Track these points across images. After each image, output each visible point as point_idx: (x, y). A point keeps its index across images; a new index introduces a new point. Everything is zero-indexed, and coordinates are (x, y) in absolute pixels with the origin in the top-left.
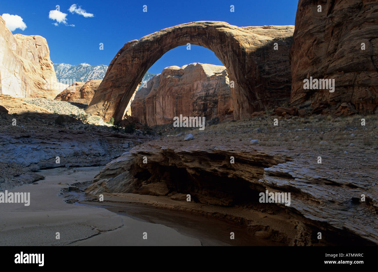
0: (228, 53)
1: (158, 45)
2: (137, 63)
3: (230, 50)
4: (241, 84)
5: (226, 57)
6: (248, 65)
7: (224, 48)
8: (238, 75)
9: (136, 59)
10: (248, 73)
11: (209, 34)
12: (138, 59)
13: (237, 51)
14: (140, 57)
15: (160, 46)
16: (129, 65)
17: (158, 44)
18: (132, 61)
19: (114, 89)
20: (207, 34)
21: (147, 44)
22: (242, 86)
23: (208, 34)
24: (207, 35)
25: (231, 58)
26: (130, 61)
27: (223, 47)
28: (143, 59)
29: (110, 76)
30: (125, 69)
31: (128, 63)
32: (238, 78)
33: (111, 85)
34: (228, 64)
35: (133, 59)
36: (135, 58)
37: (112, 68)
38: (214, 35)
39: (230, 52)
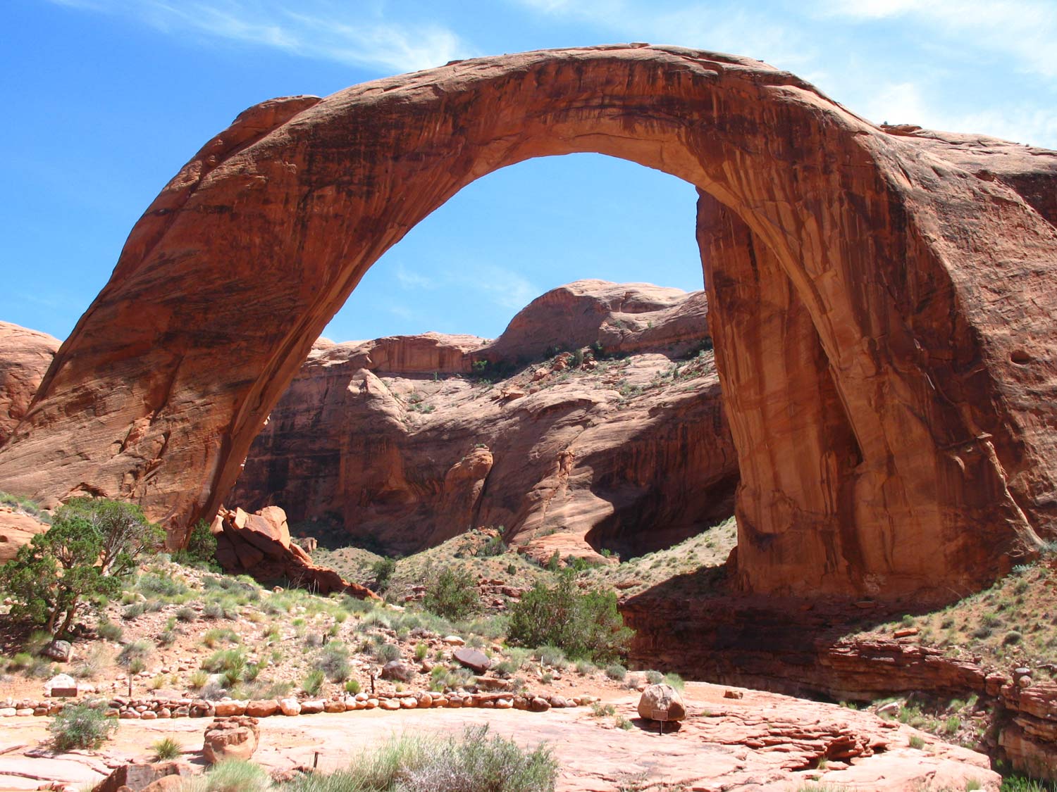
0: (825, 206)
1: (450, 130)
2: (336, 216)
3: (836, 196)
4: (895, 359)
5: (811, 225)
6: (916, 273)
7: (805, 179)
8: (873, 318)
9: (329, 192)
10: (919, 310)
11: (723, 105)
12: (338, 192)
13: (868, 202)
14: (351, 182)
15: (464, 140)
16: (282, 224)
17: (455, 126)
18: (305, 198)
19: (191, 353)
20: (712, 108)
21: (394, 116)
22: (896, 371)
23: (719, 109)
24: (715, 114)
25: (842, 234)
26: (287, 202)
27: (800, 176)
28: (370, 194)
29: (154, 274)
30: (257, 241)
31: (275, 211)
32: (876, 330)
33: (163, 325)
34: (819, 259)
35: (306, 189)
36: (323, 184)
37: (171, 233)
38: (752, 113)
39: (836, 205)
